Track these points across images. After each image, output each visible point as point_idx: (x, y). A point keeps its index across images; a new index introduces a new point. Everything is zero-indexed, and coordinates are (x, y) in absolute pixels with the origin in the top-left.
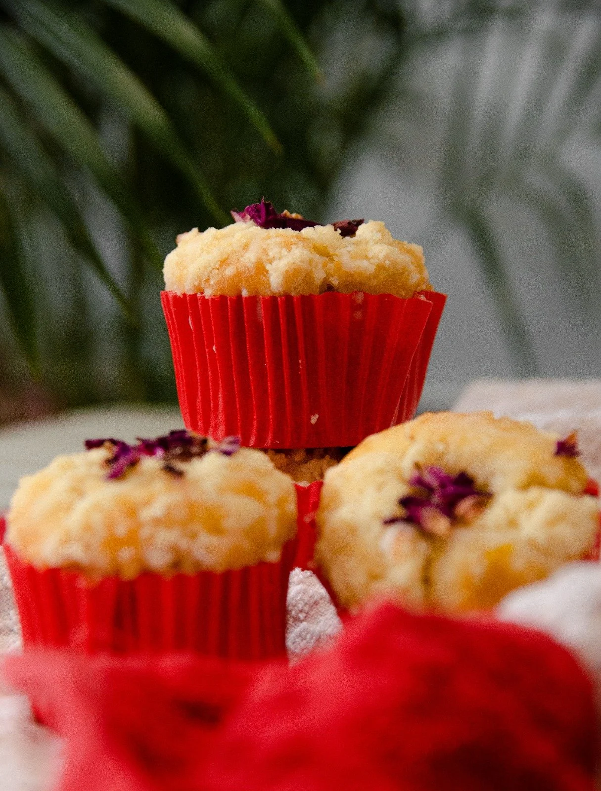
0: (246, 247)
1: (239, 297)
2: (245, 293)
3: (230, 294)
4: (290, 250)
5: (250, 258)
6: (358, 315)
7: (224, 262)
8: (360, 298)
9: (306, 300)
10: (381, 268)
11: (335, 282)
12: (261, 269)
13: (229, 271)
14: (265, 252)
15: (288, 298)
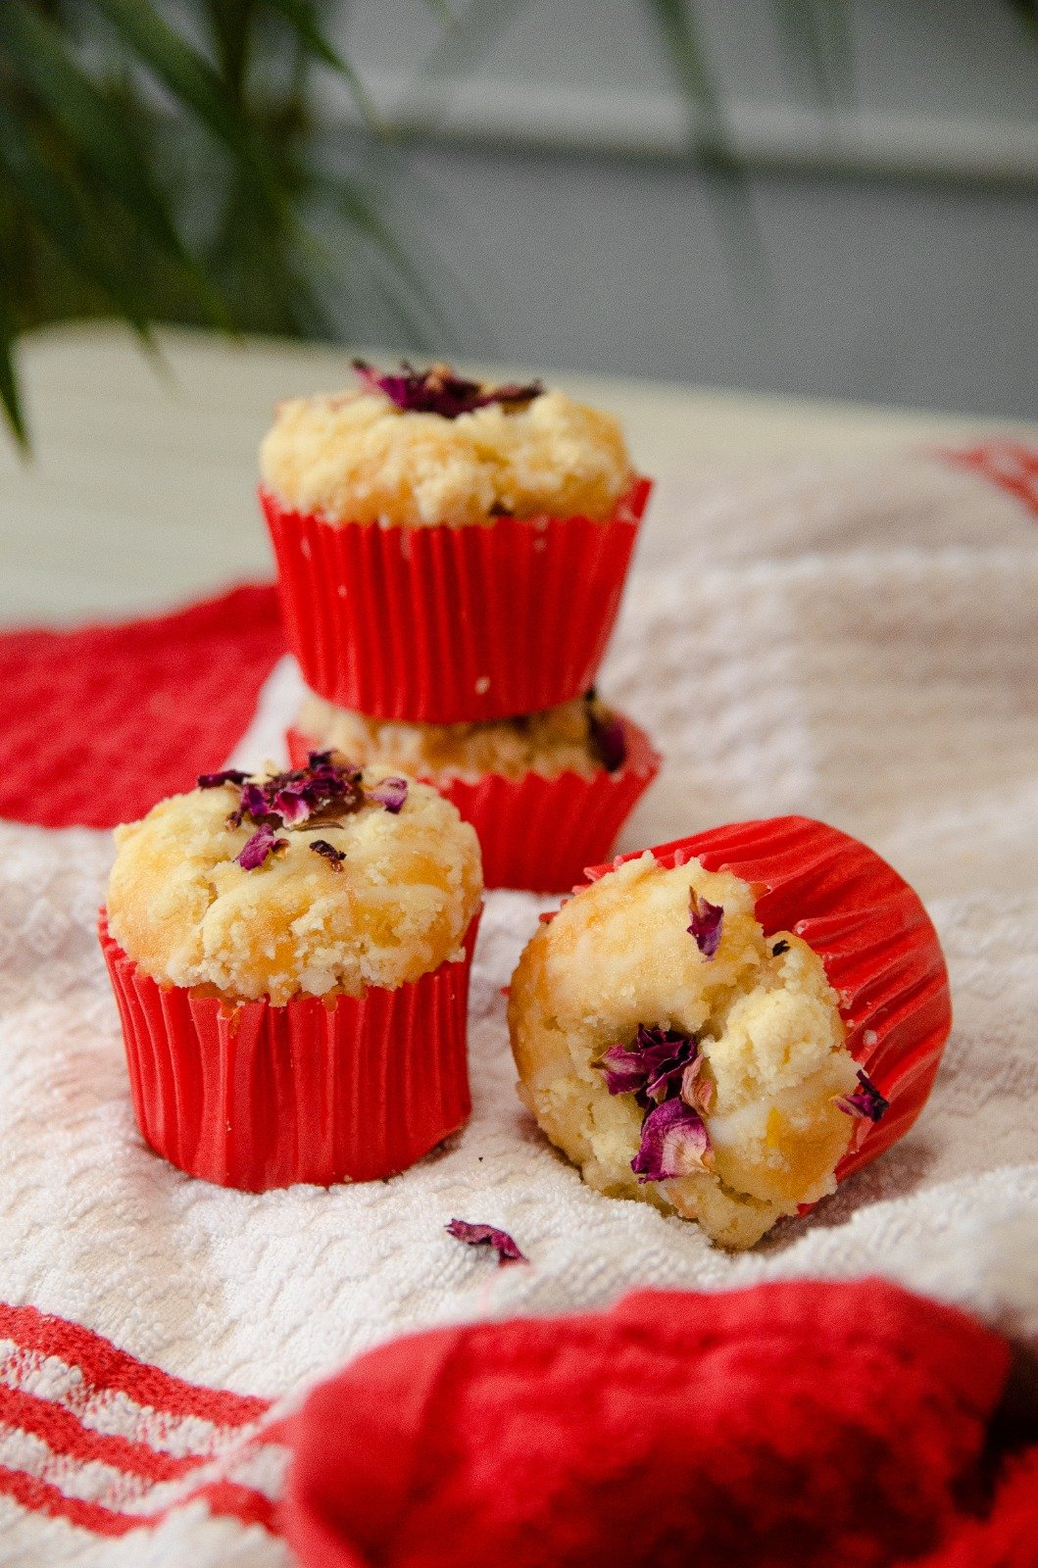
0: (383, 455)
1: (375, 526)
2: (385, 523)
3: (364, 522)
4: (444, 464)
5: (390, 474)
6: (540, 545)
7: (354, 476)
8: (542, 523)
9: (471, 532)
10: (570, 479)
11: (509, 503)
12: (406, 491)
13: (362, 491)
14: (411, 465)
15: (444, 529)
